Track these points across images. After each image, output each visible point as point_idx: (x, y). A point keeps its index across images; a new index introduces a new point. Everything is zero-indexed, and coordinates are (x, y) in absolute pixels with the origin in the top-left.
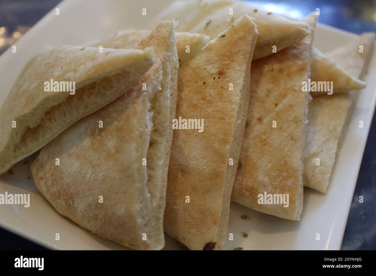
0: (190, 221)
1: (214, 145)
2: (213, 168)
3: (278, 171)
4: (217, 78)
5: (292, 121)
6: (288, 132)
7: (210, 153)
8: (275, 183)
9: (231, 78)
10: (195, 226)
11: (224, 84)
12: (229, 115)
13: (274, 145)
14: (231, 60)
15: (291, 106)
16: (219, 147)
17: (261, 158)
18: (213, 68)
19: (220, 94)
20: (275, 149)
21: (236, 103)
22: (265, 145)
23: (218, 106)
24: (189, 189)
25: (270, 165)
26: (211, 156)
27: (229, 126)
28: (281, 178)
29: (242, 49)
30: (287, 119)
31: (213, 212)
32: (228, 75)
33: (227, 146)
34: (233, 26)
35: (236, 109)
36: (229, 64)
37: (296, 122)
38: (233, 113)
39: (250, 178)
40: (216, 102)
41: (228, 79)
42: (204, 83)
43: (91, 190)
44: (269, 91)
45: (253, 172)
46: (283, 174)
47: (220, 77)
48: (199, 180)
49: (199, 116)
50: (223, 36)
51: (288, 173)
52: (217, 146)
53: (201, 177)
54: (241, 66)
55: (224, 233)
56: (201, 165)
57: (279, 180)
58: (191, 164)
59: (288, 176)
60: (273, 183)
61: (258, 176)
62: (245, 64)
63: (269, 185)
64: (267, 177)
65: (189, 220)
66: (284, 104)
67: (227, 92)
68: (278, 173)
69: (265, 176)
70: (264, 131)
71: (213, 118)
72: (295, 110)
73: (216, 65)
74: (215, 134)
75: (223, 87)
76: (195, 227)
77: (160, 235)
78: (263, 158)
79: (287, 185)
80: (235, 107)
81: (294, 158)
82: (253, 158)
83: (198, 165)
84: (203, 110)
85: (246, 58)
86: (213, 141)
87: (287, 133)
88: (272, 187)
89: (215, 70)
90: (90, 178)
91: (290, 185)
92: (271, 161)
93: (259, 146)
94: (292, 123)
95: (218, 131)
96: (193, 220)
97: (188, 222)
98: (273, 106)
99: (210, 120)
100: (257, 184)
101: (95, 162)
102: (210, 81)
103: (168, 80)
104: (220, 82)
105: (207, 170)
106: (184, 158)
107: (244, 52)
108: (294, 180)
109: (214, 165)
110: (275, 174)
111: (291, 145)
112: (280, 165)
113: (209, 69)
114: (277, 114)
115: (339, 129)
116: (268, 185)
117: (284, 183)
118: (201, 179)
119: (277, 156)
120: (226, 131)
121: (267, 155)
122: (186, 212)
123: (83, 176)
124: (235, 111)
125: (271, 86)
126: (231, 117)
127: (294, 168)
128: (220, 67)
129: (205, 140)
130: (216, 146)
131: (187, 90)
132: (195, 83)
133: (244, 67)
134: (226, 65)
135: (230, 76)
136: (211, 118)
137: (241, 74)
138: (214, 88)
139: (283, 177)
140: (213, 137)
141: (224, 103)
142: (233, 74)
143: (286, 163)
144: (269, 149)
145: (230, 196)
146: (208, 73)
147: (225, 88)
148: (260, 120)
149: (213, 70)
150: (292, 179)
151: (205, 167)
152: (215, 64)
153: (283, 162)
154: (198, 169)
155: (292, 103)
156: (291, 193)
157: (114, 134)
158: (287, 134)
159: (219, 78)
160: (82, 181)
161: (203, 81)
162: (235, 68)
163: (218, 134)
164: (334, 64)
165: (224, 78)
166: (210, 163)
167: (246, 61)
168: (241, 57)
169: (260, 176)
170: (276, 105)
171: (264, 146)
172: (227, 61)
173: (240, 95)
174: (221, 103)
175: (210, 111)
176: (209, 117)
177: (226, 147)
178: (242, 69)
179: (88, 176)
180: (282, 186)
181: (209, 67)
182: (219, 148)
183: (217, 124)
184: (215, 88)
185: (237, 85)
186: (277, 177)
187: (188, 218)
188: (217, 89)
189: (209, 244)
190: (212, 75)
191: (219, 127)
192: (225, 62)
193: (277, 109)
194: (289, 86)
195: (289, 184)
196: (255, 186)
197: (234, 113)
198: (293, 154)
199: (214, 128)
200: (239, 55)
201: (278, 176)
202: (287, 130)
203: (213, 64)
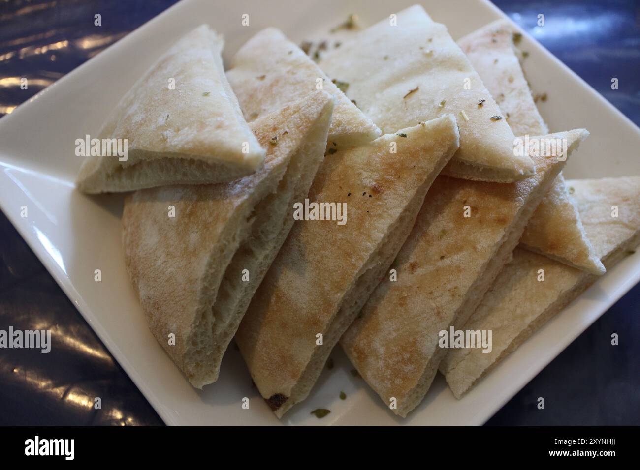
0: (266, 361)
1: (325, 284)
2: (313, 312)
3: (400, 347)
4: (367, 195)
5: (449, 290)
6: (437, 304)
7: (316, 292)
8: (390, 361)
9: (385, 203)
10: (269, 368)
11: (373, 207)
12: (359, 255)
13: (412, 311)
14: (397, 176)
15: (459, 269)
16: (328, 290)
17: (389, 319)
18: (370, 178)
19: (361, 220)
20: (410, 317)
21: (375, 241)
22: (401, 305)
23: (351, 234)
24: (277, 323)
25: (394, 334)
26: (316, 296)
27: (353, 269)
28: (400, 358)
29: (420, 165)
30: (445, 284)
31: (296, 362)
32: (384, 196)
33: (339, 294)
34: (424, 125)
35: (371, 249)
36: (393, 182)
37: (453, 295)
38: (364, 254)
39: (366, 338)
40: (352, 229)
41: (380, 203)
42: (349, 195)
43: (156, 281)
44: (444, 232)
45: (372, 333)
46: (404, 354)
47: (372, 195)
48: (293, 318)
49: (324, 237)
50: (404, 136)
51: (412, 356)
52: (328, 288)
53: (296, 316)
54: (407, 191)
55: (306, 388)
56: (300, 301)
57: (396, 360)
58: (291, 294)
59: (409, 360)
60: (387, 359)
61: (375, 341)
62: (417, 188)
63: (383, 358)
64: (385, 348)
65: (265, 359)
66: (452, 261)
67: (371, 220)
68: (399, 350)
69: (383, 345)
70: (410, 286)
71: (339, 248)
72: (461, 277)
73: (375, 176)
74: (332, 271)
75: (370, 211)
76: (268, 370)
77: (215, 367)
78: (390, 321)
79: (404, 371)
80: (372, 248)
81: (428, 341)
82: (380, 314)
83: (298, 299)
84: (332, 231)
85: (421, 180)
86: (325, 279)
87: (435, 303)
88: (385, 363)
89: (370, 182)
90: (160, 266)
91: (408, 372)
92: (398, 330)
93: (394, 302)
94: (448, 293)
95: (337, 269)
96: (269, 361)
97: (263, 360)
98: (437, 257)
99: (333, 249)
100: (369, 350)
101: (171, 249)
102: (358, 195)
103: (295, 179)
104: (368, 202)
105: (305, 311)
106: (285, 283)
107: (421, 170)
108: (415, 368)
109: (315, 309)
110: (395, 349)
111: (432, 322)
112: (407, 341)
113: (365, 177)
114: (437, 270)
115: (529, 320)
116: (381, 358)
117: (401, 366)
118: (295, 318)
119: (408, 328)
120: (346, 274)
121: (397, 320)
122: (265, 348)
123: (155, 258)
124: (368, 252)
125: (451, 225)
126: (360, 258)
127: (422, 353)
128: (379, 181)
129: (317, 272)
130: (326, 287)
131: (325, 194)
132: (339, 188)
133: (411, 193)
134: (387, 181)
135: (386, 199)
136: (336, 247)
137: (403, 202)
138: (357, 207)
139: (403, 359)
140: (327, 274)
141: (360, 235)
142: (391, 198)
143: (415, 342)
144: (403, 313)
145: (331, 349)
146: (361, 181)
147: (372, 214)
148: (413, 267)
149: (369, 180)
150: (413, 366)
151: (305, 307)
152: (375, 173)
153: (411, 339)
154: (296, 305)
155: (462, 266)
156: (403, 382)
157: (200, 227)
158: (434, 305)
159: (370, 196)
160: (152, 264)
161: (349, 191)
162: (397, 191)
163: (334, 273)
164: (575, 221)
165: (377, 199)
166: (312, 305)
167: (419, 185)
168: (414, 176)
169: (377, 342)
170: (442, 257)
171: (398, 306)
172: (391, 175)
173: (386, 231)
174: (356, 233)
175: (339, 238)
176: (334, 245)
177: (337, 294)
178: (408, 194)
179: (159, 262)
180: (395, 369)
181: (365, 174)
182: (329, 292)
183: (339, 258)
184: (359, 208)
185: (389, 217)
186: (396, 355)
187: (265, 355)
188: (361, 211)
189: (279, 396)
190: (365, 187)
191: (340, 265)
192: (389, 177)
193: (440, 264)
194: (471, 238)
195: (406, 371)
196: (366, 351)
197: (366, 254)
198: (430, 335)
199: (334, 263)
200: (413, 174)
201: (397, 353)
202: (438, 300)
203: (371, 172)
